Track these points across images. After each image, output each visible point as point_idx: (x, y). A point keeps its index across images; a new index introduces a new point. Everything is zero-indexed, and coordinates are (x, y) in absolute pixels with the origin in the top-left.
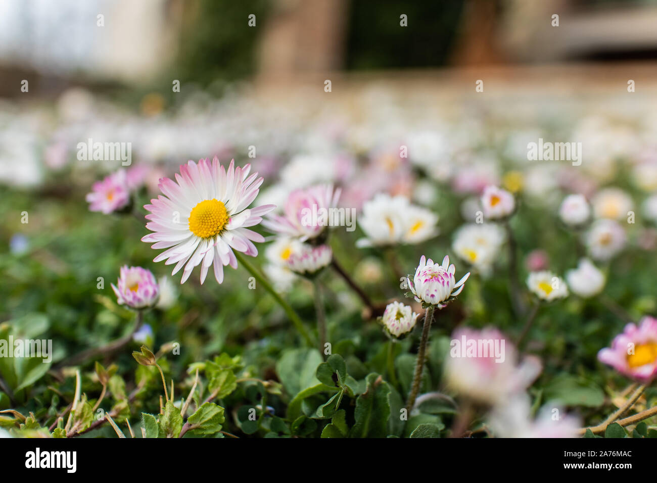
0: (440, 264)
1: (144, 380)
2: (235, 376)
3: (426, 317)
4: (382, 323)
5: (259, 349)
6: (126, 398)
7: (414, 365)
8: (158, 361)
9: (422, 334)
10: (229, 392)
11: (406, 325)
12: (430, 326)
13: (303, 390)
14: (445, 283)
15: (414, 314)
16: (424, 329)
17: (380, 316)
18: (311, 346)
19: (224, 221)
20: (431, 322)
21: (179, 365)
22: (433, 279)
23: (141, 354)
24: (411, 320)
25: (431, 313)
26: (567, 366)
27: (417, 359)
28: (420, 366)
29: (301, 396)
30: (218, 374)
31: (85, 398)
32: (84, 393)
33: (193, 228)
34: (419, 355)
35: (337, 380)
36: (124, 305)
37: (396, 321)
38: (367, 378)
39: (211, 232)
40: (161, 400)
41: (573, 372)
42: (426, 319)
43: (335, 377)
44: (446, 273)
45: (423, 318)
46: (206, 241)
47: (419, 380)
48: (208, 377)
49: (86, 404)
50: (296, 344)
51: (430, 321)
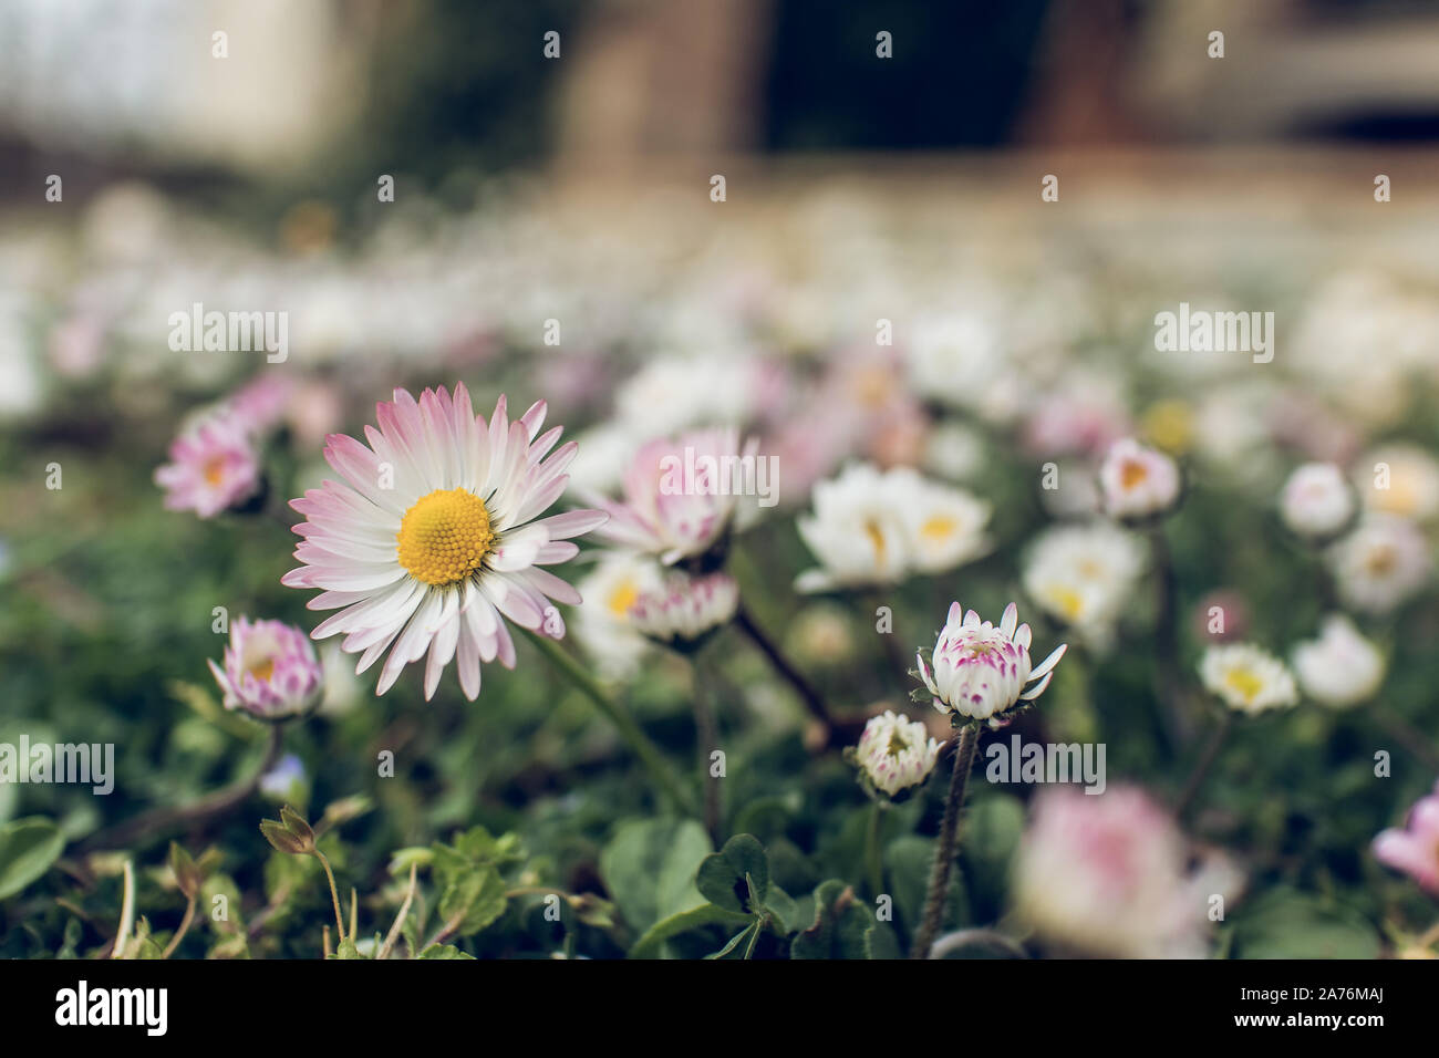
0: (996, 624)
1: (285, 885)
2: (502, 882)
3: (960, 748)
4: (856, 761)
5: (559, 817)
6: (242, 930)
7: (931, 863)
8: (319, 841)
9: (950, 788)
10: (488, 921)
11: (914, 765)
12: (970, 771)
13: (665, 919)
14: (1008, 670)
15: (933, 741)
16: (954, 777)
17: (850, 744)
18: (683, 813)
19: (484, 547)
20: (971, 762)
21: (368, 852)
22: (979, 658)
23: (279, 826)
24: (924, 757)
25: (973, 740)
26: (1292, 870)
27: (934, 849)
28: (943, 865)
29: (659, 931)
30: (462, 877)
31: (144, 928)
32: (144, 918)
33: (408, 561)
34: (940, 839)
35: (748, 896)
36: (240, 710)
37: (889, 759)
38: (818, 893)
39: (452, 573)
40: (326, 937)
41: (1306, 886)
42: (959, 753)
43: (741, 890)
44: (1009, 645)
45: (954, 752)
46: (439, 594)
47: (941, 898)
48: (437, 882)
49: (148, 942)
50: (646, 805)
51: (968, 758)
